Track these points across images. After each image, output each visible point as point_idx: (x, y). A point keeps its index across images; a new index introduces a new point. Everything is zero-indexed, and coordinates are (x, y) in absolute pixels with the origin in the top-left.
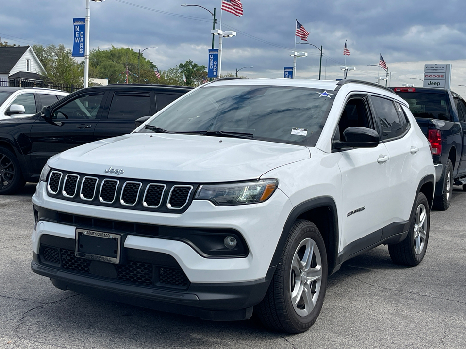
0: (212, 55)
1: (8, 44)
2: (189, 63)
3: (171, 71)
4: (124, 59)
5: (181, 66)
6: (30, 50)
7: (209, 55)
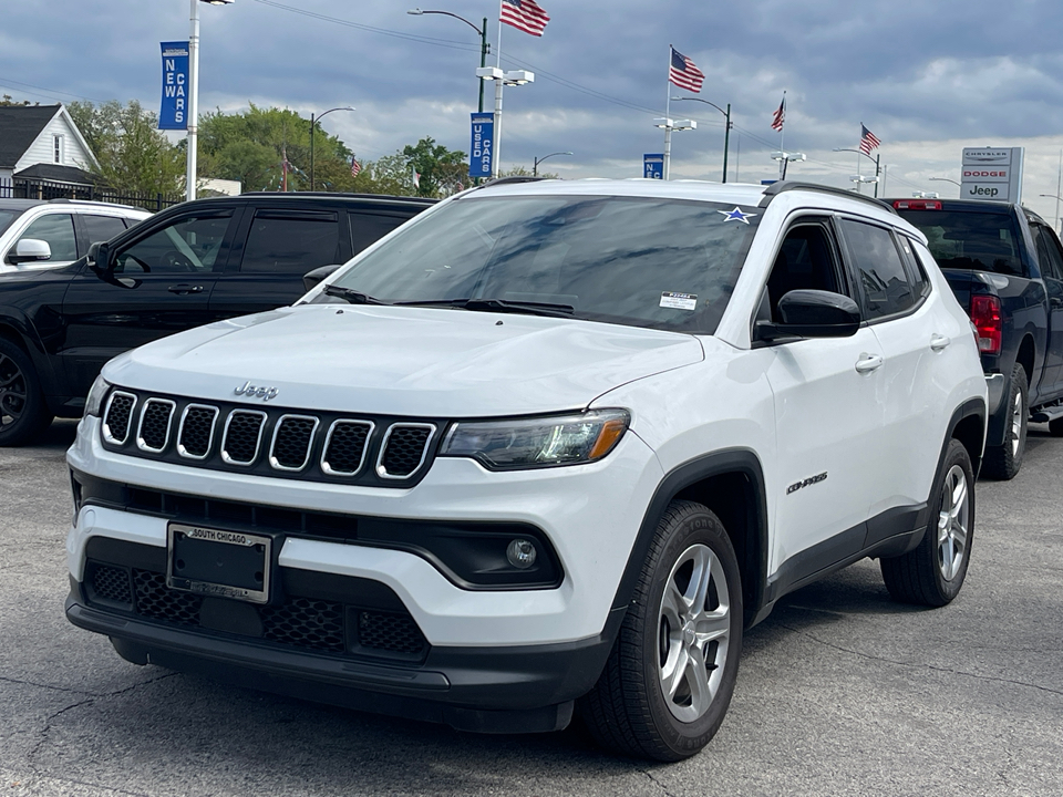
0: (478, 125)
1: (13, 102)
2: (425, 144)
3: (386, 162)
4: (278, 135)
5: (409, 151)
6: (62, 115)
7: (473, 125)
